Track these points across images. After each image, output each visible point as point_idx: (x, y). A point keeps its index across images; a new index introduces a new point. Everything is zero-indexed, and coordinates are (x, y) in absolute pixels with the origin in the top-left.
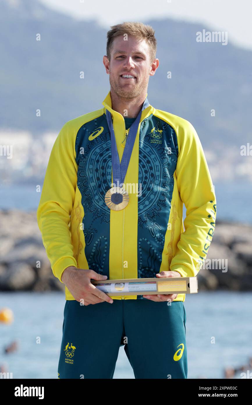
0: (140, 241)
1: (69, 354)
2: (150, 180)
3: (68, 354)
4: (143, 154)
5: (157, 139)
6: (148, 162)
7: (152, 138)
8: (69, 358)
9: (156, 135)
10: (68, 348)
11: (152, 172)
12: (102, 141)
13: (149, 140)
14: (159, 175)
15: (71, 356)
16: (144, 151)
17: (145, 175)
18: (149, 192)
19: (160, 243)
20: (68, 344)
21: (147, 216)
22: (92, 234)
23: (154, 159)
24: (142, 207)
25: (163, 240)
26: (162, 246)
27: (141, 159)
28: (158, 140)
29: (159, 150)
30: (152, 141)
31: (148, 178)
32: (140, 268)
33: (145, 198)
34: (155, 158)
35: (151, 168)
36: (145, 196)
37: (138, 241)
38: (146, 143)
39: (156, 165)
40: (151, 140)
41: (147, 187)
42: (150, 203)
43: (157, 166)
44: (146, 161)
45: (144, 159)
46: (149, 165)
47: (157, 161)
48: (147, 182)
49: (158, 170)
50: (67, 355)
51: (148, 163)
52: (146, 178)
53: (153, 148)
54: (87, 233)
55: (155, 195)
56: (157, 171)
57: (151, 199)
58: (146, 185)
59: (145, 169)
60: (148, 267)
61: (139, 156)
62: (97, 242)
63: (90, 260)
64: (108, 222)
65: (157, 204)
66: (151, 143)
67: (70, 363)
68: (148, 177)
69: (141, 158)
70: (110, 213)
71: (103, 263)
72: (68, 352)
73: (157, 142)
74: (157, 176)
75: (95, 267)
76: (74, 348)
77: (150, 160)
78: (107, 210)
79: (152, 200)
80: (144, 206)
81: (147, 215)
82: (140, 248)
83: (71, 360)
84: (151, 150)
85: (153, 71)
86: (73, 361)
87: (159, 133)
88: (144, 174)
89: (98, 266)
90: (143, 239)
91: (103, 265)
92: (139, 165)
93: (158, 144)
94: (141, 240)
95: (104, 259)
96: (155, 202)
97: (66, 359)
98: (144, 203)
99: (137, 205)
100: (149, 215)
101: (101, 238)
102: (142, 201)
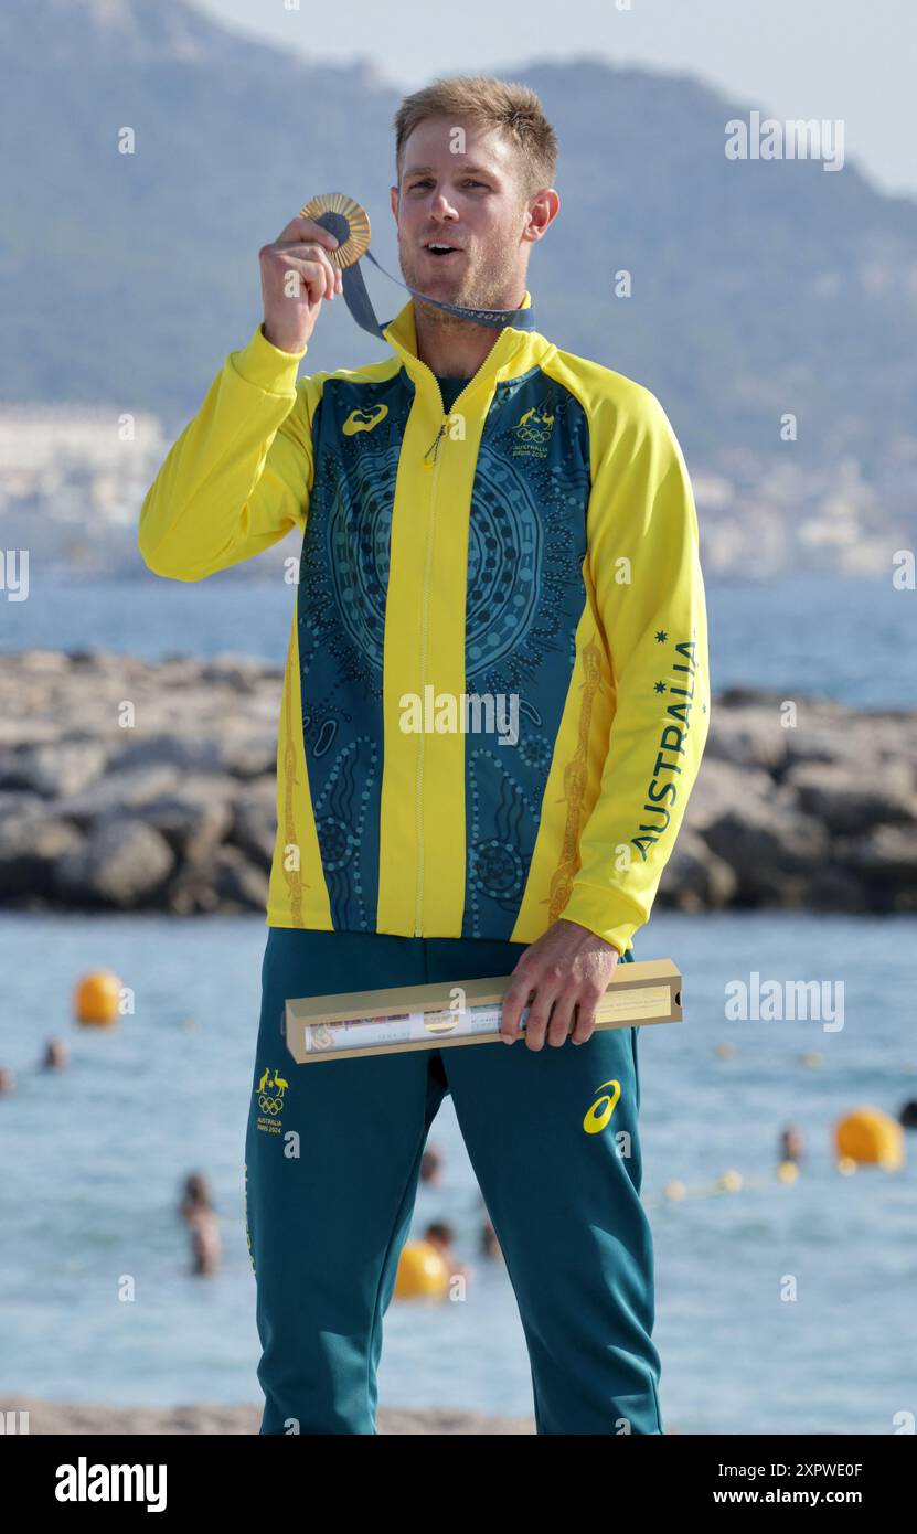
0: (473, 759)
1: (270, 1102)
2: (502, 569)
3: (266, 1102)
4: (486, 488)
5: (535, 444)
6: (499, 512)
7: (520, 442)
8: (268, 1116)
9: (534, 433)
10: (266, 1086)
11: (509, 544)
12: (377, 446)
13: (508, 447)
14: (530, 555)
15: (273, 1110)
16: (489, 481)
17: (488, 554)
18: (500, 606)
19: (536, 765)
20: (268, 1071)
21: (494, 681)
22: (331, 724)
23: (519, 504)
24: (476, 652)
25: (548, 755)
26: (543, 774)
27: (477, 503)
28: (539, 445)
29: (538, 475)
30: (518, 451)
31: (498, 562)
32: (474, 842)
33: (487, 624)
34: (521, 500)
35: (507, 532)
36: (488, 619)
37: (468, 758)
38: (500, 457)
39: (522, 523)
40: (517, 448)
41: (494, 591)
42: (503, 640)
43: (524, 525)
44: (492, 510)
45: (486, 503)
46: (499, 522)
47: (525, 508)
48: (494, 575)
49: (528, 537)
50: (262, 1107)
51: (497, 517)
52: (491, 563)
53: (516, 472)
54: (310, 716)
55: (519, 616)
56: (525, 540)
57: (505, 629)
58: (490, 585)
59: (487, 534)
60: (497, 839)
61: (473, 496)
62: (345, 752)
63: (319, 805)
64: (377, 696)
65: (528, 643)
66: (514, 454)
67: (273, 1130)
68: (497, 559)
69: (478, 500)
70: (382, 666)
71: (362, 819)
72: (266, 1097)
73: (531, 451)
74: (525, 556)
75: (334, 830)
76: (282, 1083)
77: (504, 504)
78: (374, 657)
79: (511, 630)
80: (483, 651)
81: (494, 678)
82: (474, 778)
83: (273, 1122)
84: (512, 476)
85: (536, 228)
86: (280, 1124)
87: (546, 425)
88: (485, 549)
89: (343, 826)
90: (482, 751)
91: (360, 824)
92: (471, 523)
93: (533, 459)
94: (475, 754)
95: (364, 808)
96: (520, 638)
97: (259, 1120)
98: (484, 641)
99: (463, 647)
100: (500, 677)
101: (359, 740)
102: (479, 635)
